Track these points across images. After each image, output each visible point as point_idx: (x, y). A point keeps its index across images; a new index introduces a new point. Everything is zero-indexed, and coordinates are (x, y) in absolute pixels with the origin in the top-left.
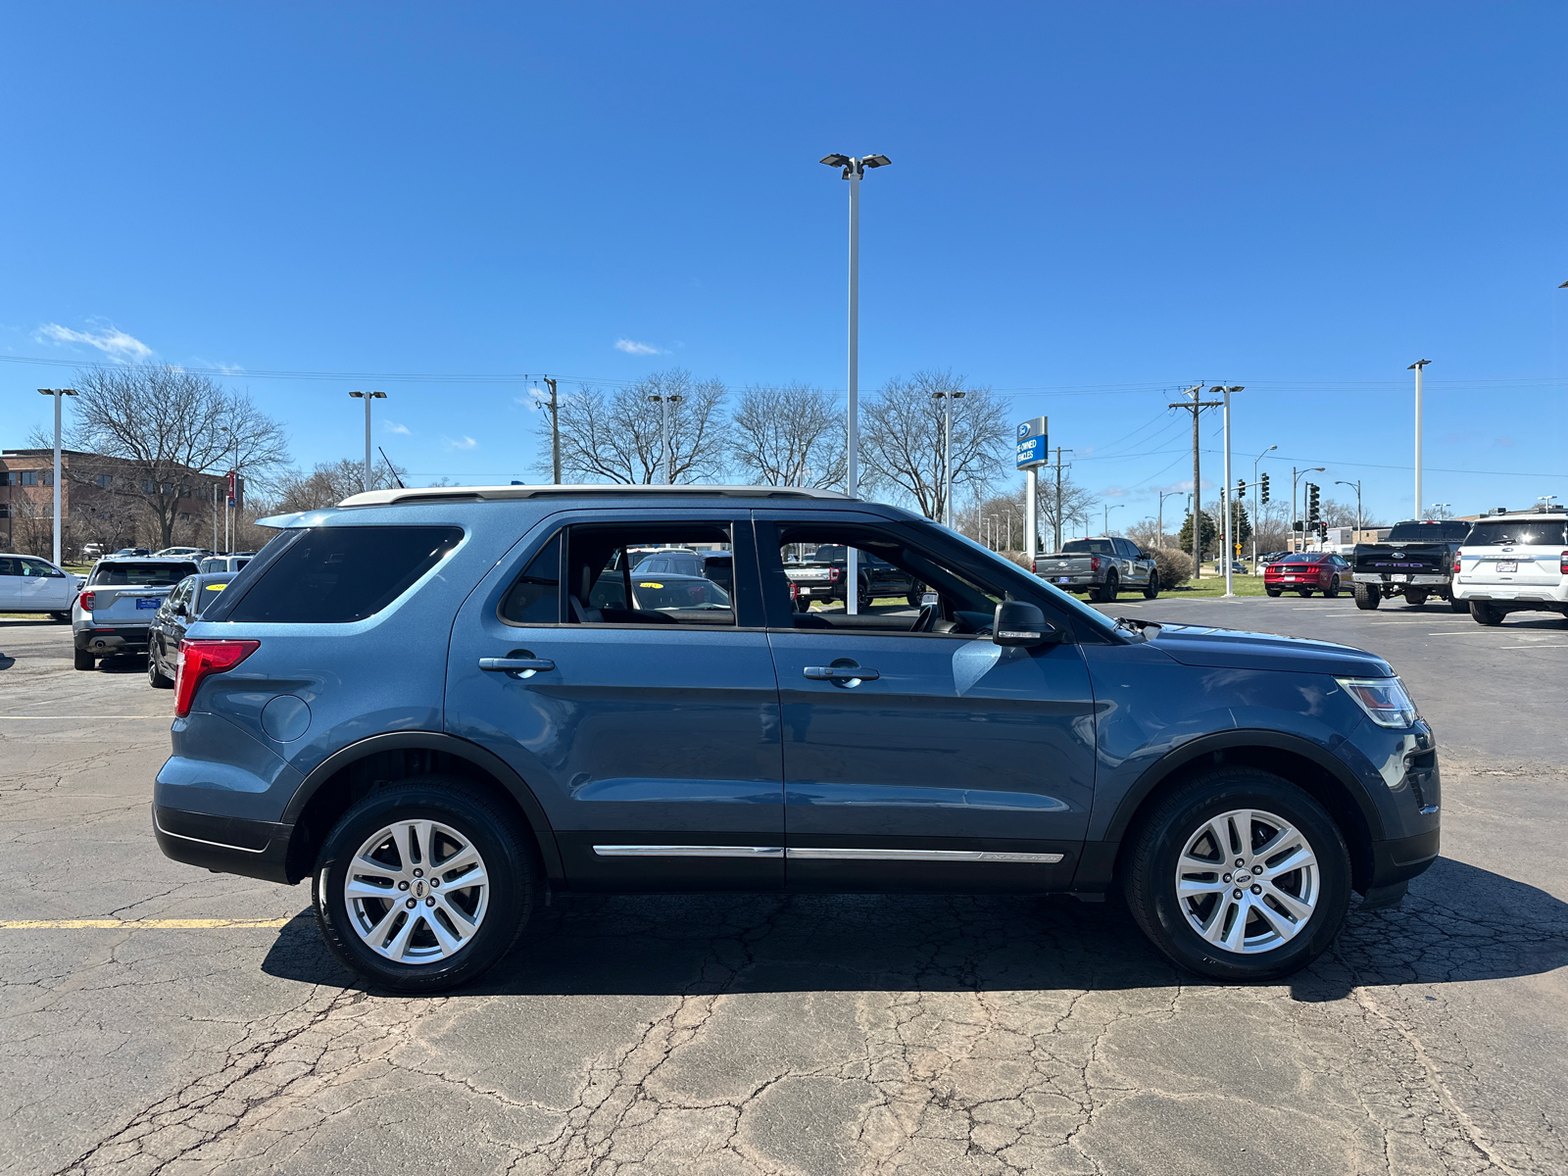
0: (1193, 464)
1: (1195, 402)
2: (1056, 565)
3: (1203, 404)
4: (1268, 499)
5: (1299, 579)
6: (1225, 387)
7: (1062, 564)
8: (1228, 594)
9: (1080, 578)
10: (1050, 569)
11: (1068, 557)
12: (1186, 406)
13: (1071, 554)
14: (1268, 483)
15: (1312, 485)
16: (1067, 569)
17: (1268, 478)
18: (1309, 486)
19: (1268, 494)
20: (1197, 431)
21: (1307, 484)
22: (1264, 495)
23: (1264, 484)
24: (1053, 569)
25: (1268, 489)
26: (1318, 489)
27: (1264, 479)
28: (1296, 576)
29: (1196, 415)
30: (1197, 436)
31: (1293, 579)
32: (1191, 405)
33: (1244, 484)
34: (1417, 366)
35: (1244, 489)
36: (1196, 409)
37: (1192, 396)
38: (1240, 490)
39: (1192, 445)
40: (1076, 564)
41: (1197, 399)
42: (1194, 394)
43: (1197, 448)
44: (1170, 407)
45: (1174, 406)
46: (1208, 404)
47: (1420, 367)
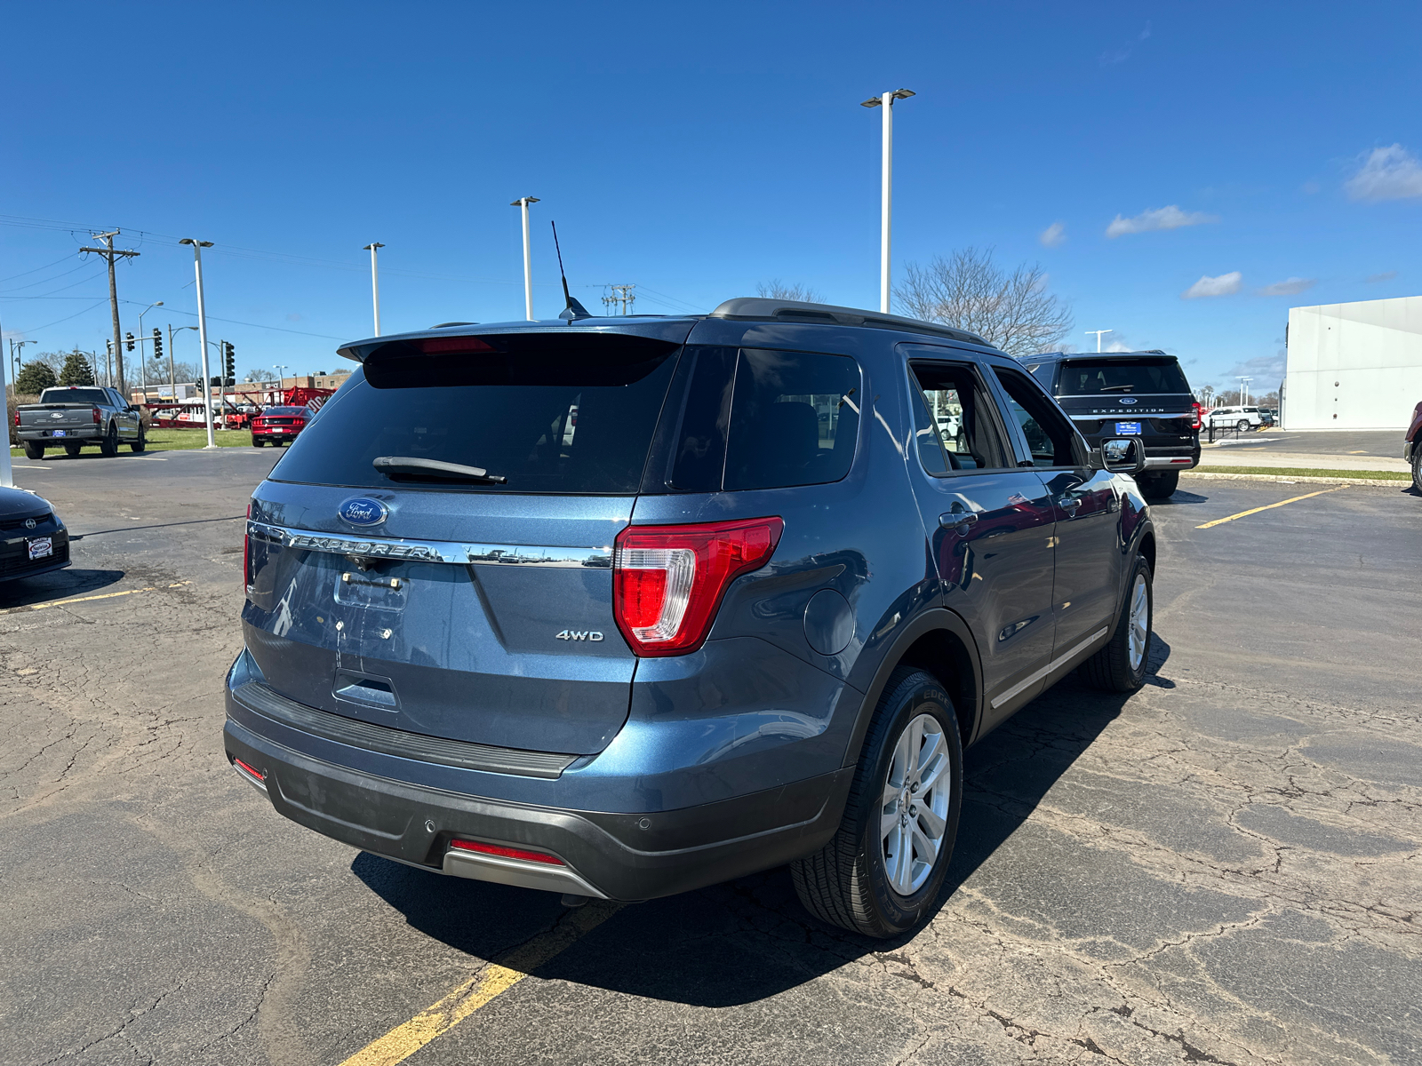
0: (112, 314)
1: (109, 249)
2: (48, 417)
3: (118, 253)
4: (161, 354)
5: (287, 431)
6: (195, 241)
7: (56, 415)
8: (210, 445)
9: (80, 431)
10: (38, 421)
11: (64, 407)
12: (100, 252)
13: (66, 404)
14: (160, 339)
15: (227, 343)
16: (63, 421)
17: (160, 333)
18: (224, 344)
19: (161, 349)
20: (114, 279)
21: (223, 342)
22: (157, 350)
23: (156, 339)
24: (44, 421)
25: (161, 344)
26: (233, 347)
27: (156, 334)
28: (283, 428)
29: (111, 262)
30: (114, 284)
31: (280, 430)
32: (106, 252)
33: (133, 337)
34: (373, 248)
35: (133, 342)
36: (111, 257)
37: (105, 243)
38: (129, 343)
39: (109, 294)
40: (74, 416)
41: (111, 247)
42: (108, 241)
43: (115, 297)
44: (81, 250)
45: (86, 250)
46: (124, 253)
47: (375, 249)
